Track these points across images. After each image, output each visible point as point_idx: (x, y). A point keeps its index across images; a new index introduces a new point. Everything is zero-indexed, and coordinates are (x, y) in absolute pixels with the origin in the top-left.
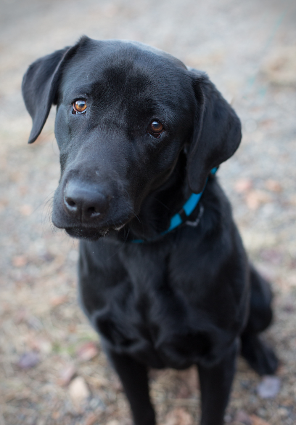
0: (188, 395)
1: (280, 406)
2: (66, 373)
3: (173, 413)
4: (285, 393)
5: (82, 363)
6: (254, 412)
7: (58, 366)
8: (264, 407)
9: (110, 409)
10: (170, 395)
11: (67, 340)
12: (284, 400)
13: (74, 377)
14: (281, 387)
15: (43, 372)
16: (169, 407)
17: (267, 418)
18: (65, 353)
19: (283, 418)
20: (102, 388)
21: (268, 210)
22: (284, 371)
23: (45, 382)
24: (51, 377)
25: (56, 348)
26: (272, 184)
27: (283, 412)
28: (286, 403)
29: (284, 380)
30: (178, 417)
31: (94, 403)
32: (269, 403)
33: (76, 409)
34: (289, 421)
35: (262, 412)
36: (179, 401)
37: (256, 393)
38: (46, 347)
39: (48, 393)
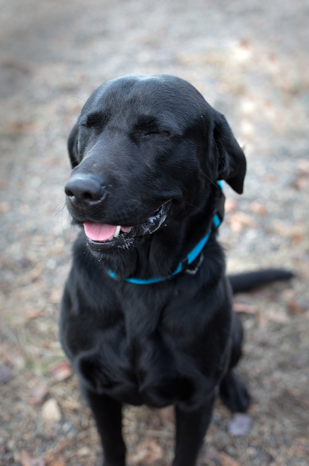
0: (160, 426)
1: (249, 445)
2: (40, 392)
3: (144, 445)
4: (254, 433)
5: (55, 383)
6: (223, 449)
7: (31, 384)
8: (233, 445)
9: (82, 435)
10: (142, 425)
11: (41, 356)
12: (254, 439)
13: (47, 397)
14: (251, 426)
15: (15, 389)
16: (141, 437)
17: (235, 457)
18: (38, 371)
19: (251, 458)
20: (75, 411)
21: (251, 235)
22: (255, 409)
23: (17, 399)
24: (23, 395)
25: (29, 364)
26: (256, 207)
27: (251, 451)
28: (255, 443)
29: (255, 418)
30: (149, 449)
31: (66, 427)
32: (238, 441)
33: (48, 432)
34: (257, 461)
35: (231, 450)
36: (151, 432)
37: (226, 430)
38: (19, 362)
39: (19, 412)
